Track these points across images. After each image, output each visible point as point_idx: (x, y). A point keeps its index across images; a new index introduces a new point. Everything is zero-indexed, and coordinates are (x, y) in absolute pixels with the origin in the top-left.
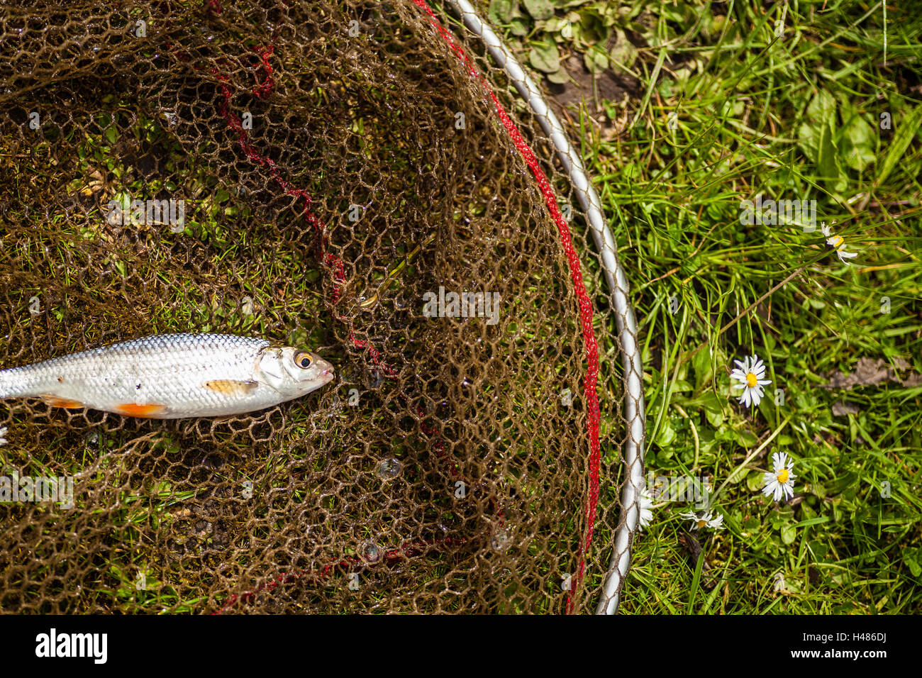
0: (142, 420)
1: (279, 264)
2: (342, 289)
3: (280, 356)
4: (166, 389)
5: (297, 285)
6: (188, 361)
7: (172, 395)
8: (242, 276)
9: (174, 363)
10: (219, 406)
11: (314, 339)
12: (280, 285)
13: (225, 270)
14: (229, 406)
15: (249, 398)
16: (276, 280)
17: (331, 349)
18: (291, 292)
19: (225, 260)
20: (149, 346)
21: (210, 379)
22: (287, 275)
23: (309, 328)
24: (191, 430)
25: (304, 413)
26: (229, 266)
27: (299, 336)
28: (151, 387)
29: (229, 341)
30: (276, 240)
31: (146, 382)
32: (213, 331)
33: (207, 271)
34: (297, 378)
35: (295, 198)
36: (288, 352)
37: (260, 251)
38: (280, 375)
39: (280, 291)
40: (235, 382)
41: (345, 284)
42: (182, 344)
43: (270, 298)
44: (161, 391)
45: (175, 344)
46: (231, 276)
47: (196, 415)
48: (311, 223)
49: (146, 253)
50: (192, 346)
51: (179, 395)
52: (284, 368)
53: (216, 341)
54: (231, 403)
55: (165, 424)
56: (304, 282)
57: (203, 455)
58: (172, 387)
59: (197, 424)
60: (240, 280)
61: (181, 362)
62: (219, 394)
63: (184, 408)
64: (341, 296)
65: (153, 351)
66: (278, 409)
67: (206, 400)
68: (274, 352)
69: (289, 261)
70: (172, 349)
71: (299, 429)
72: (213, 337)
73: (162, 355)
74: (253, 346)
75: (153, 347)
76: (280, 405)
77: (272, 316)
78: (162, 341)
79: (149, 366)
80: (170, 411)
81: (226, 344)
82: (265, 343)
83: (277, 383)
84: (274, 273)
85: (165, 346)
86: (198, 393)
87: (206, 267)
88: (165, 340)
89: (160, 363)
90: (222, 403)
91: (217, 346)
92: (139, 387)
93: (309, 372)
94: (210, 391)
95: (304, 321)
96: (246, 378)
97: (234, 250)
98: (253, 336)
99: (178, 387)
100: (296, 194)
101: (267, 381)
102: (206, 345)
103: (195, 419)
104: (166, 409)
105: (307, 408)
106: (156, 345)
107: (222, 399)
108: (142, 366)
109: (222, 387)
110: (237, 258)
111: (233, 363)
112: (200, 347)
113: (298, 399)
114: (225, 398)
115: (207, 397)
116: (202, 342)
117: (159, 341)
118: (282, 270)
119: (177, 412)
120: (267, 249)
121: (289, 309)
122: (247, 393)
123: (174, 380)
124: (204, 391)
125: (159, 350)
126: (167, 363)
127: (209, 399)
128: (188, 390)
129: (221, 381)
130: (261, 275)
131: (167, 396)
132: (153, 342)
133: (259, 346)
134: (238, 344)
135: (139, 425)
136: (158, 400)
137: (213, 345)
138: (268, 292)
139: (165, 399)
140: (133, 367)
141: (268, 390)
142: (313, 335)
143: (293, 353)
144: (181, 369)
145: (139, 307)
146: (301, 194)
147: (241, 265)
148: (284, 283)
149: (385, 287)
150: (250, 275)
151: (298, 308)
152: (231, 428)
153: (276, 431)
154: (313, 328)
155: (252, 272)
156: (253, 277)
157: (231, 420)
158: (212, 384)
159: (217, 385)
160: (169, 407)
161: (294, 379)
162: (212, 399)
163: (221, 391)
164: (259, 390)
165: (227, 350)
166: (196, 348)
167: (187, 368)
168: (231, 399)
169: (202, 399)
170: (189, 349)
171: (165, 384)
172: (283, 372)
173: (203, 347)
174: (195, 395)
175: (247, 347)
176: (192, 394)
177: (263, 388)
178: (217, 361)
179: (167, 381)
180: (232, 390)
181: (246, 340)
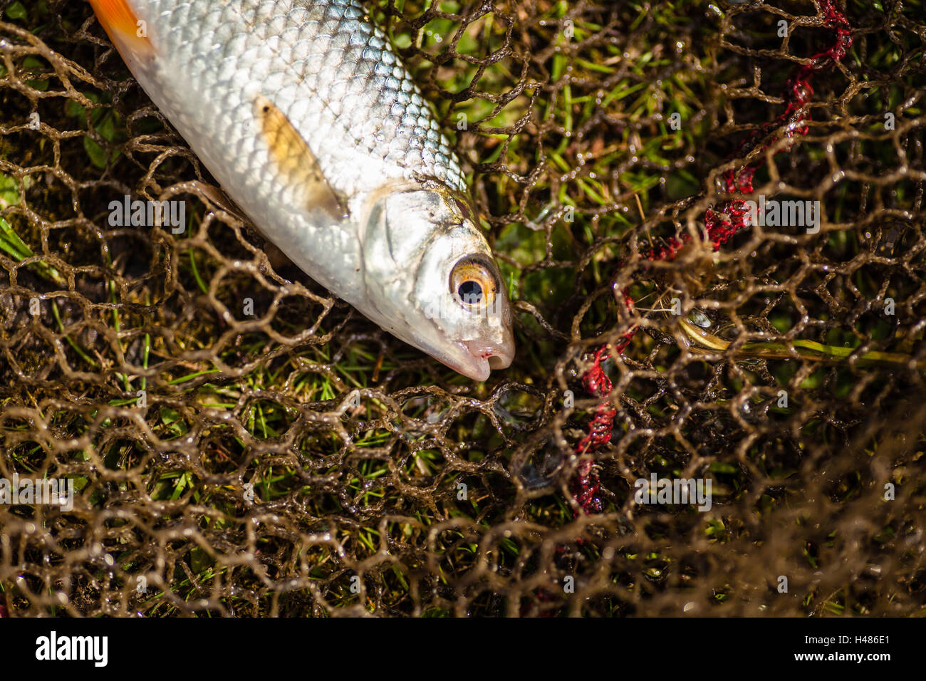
0: (97, 29)
1: (654, 100)
2: (686, 251)
3: (445, 227)
4: (195, 28)
5: (636, 169)
7: (190, 48)
8: (573, 40)
9: (267, 8)
11: (545, 284)
12: (611, 134)
14: (255, 190)
16: (615, 117)
17: (547, 334)
18: (613, 166)
21: (283, 107)
22: (645, 133)
23: (559, 254)
24: (147, 148)
25: (369, 374)
27: (531, 250)
30: (702, 56)
32: (405, 55)
35: (819, 20)
36: (467, 241)
37: (652, 41)
39: (598, 144)
40: (316, 164)
43: (567, 130)
44: (184, 20)
46: (555, 15)
47: (187, 134)
48: (790, 97)
50: (332, 24)
51: (201, 64)
52: (422, 254)
53: (382, 70)
54: (264, 191)
55: (124, 87)
56: (654, 180)
58: (208, 35)
59: (169, 151)
60: (561, 41)
61: (279, 21)
62: (264, 145)
63: (181, 94)
66: (327, 304)
67: (230, 131)
68: (446, 208)
71: (326, 386)
72: (388, 58)
76: (339, 303)
80: (152, 72)
81: (389, 97)
83: (378, 260)
84: (629, 103)
86: (234, 101)
90: (250, 171)
91: (372, 76)
94: (256, 126)
95: (569, 237)
100: (828, 16)
101: (368, 235)
102: (358, 52)
103: (180, 141)
104: (150, 59)
105: (383, 374)
107: (257, 164)
109: (283, 147)
111: (355, 132)
112: (342, 43)
113: (389, 337)
114: (265, 168)
115: (238, 129)
116: (357, 40)
118: (645, 114)
119: (160, 87)
120: (669, 51)
121: (570, 186)
122: (311, 206)
124: (245, 112)
127: (237, 134)
128: (225, 76)
129: (296, 135)
130: (604, 76)
131: (178, 41)
133: (438, 171)
134: (409, 121)
135: (83, 34)
137: (367, 68)
138: (578, 119)
141: (349, 251)
142: (553, 274)
144: (262, 29)
146: (837, 26)
147: (594, 21)
148: (620, 139)
149: (764, 352)
150: (584, 54)
151: (587, 203)
152: (204, 226)
153: (268, 329)
154: (567, 264)
155: (595, 54)
156: (586, 64)
157: (224, 216)
158: (275, 120)
159: (279, 132)
160: (158, 60)
161: (414, 292)
162: (241, 142)
163: (273, 148)
164: (335, 229)
165: (377, 104)
166: (335, 34)
167: (274, 41)
168: (273, 182)
169: (227, 120)
170: (321, 23)
171: (203, 20)
172: (412, 256)
173: (349, 48)
174: (225, 99)
175: (415, 143)
176: (222, 91)
177: (345, 236)
178: (336, 96)
179: (214, 19)
180: (293, 173)
181: (431, 135)
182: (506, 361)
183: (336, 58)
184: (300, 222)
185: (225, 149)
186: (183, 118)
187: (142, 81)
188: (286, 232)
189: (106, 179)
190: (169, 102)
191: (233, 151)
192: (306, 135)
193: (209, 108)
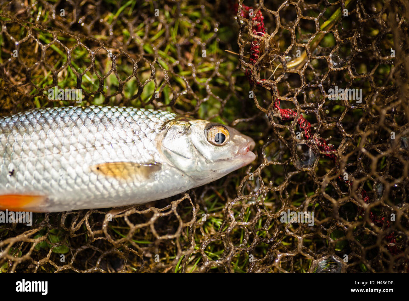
1: (186, 22)
3: (187, 131)
4: (47, 175)
6: (73, 139)
7: (53, 182)
8: (142, 37)
9: (56, 142)
10: (114, 194)
11: (230, 111)
12: (187, 48)
13: (121, 31)
14: (126, 194)
15: (151, 184)
16: (182, 41)
17: (250, 122)
18: (200, 55)
19: (120, 18)
20: (27, 123)
21: (101, 162)
22: (196, 34)
23: (223, 97)
24: (79, 226)
25: (220, 201)
26: (125, 26)
27: (212, 107)
28: (27, 173)
29: (125, 114)
31: (22, 166)
32: (107, 102)
33: (99, 33)
34: (209, 157)
36: (198, 126)
37: (162, 7)
38: (189, 155)
39: (188, 55)
40: (132, 164)
41: (267, 38)
42: (67, 119)
43: (175, 62)
44: (40, 177)
45: (59, 119)
46: (127, 37)
47: (85, 206)
49: (25, 13)
50: (79, 122)
51: (63, 182)
52: (192, 146)
53: (109, 115)
54: (129, 191)
55: (47, 219)
56: (216, 43)
57: (98, 254)
58: (53, 171)
59: (86, 218)
60: (139, 41)
61: (65, 140)
62: (112, 180)
63: (69, 198)
64: (261, 54)
65: (31, 129)
66: (187, 196)
67: (97, 188)
68: (181, 126)
69: (196, 18)
70: (54, 125)
71: (214, 220)
72: (105, 110)
73: (42, 133)
74: (154, 119)
75: (31, 124)
76: (189, 192)
77: (178, 84)
78: (43, 116)
79: (26, 147)
80: (52, 203)
81: (122, 118)
82: (169, 115)
83: (184, 164)
84: (180, 32)
85: (46, 122)
86: (86, 178)
87: (98, 27)
88: (47, 115)
89: (39, 143)
90: (117, 191)
91: (110, 120)
92: (12, 173)
93: (224, 150)
94: (101, 176)
95: (217, 88)
96: (147, 158)
97: (130, 6)
98: (156, 108)
99: (62, 172)
101: (173, 162)
102: (97, 119)
103: (84, 212)
104: (47, 200)
105: (223, 195)
106: (35, 121)
107: (117, 186)
108: (17, 147)
109: (117, 171)
110: (134, 15)
111: (129, 140)
112: (89, 122)
113: (211, 184)
114: (120, 184)
115: (98, 184)
116: (92, 116)
117: (38, 116)
118: (189, 29)
119: (60, 204)
120: (171, 4)
121: (199, 75)
122: (147, 177)
123: (55, 163)
124: (93, 177)
125: (38, 127)
126: (48, 143)
127: (100, 186)
128: (74, 176)
129: (115, 164)
130: (163, 35)
131: (47, 184)
132: (31, 117)
133: (163, 119)
134: (136, 118)
136: (36, 189)
137: (105, 120)
138: (174, 55)
139: (45, 188)
140: (6, 149)
141: (174, 174)
142: (228, 106)
143: (204, 126)
144: (64, 149)
145: (17, 77)
147: (139, 24)
148: (191, 45)
149: (315, 44)
150: (150, 36)
151: (209, 74)
152: (128, 223)
153: (185, 225)
154: (229, 97)
155: (153, 32)
156: (154, 38)
157: (129, 213)
158: (103, 168)
159: (109, 169)
160: (50, 197)
161: (206, 159)
162: (104, 187)
163: (115, 176)
164: (163, 173)
165: (122, 125)
166: (84, 123)
167: (72, 148)
168: (128, 185)
169: (92, 186)
170: (76, 125)
171: (45, 169)
172: (192, 151)
173: (93, 122)
174: (83, 182)
175: (147, 121)
176: (79, 180)
177: (167, 172)
178: (110, 139)
179: (48, 165)
180: (129, 175)
181: (146, 113)
182: (253, 144)
183: (93, 128)
184: (150, 185)
185: (102, 195)
186: (79, 203)
187: (51, 210)
188: (150, 193)
189: (74, 252)
190: (68, 204)
191: (105, 192)
192: (117, 160)
193: (82, 190)
